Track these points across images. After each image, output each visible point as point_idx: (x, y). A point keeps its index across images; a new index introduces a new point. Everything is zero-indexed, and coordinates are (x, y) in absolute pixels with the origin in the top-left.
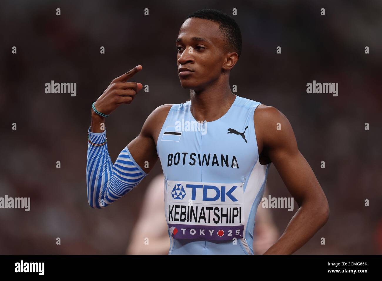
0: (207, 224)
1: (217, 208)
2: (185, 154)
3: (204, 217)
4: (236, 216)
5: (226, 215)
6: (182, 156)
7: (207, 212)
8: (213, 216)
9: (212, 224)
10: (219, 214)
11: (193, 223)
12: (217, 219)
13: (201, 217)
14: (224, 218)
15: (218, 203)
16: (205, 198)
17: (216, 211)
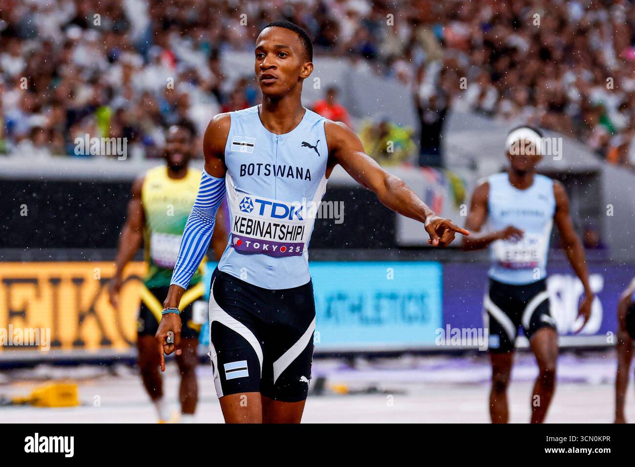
0: (272, 240)
1: (283, 226)
2: (259, 165)
3: (270, 233)
4: (299, 234)
5: (291, 233)
6: (256, 167)
7: (273, 228)
8: (279, 232)
9: (277, 240)
10: (285, 231)
11: (258, 237)
12: (282, 236)
13: (267, 232)
14: (289, 235)
15: (285, 221)
16: (273, 215)
17: (283, 228)
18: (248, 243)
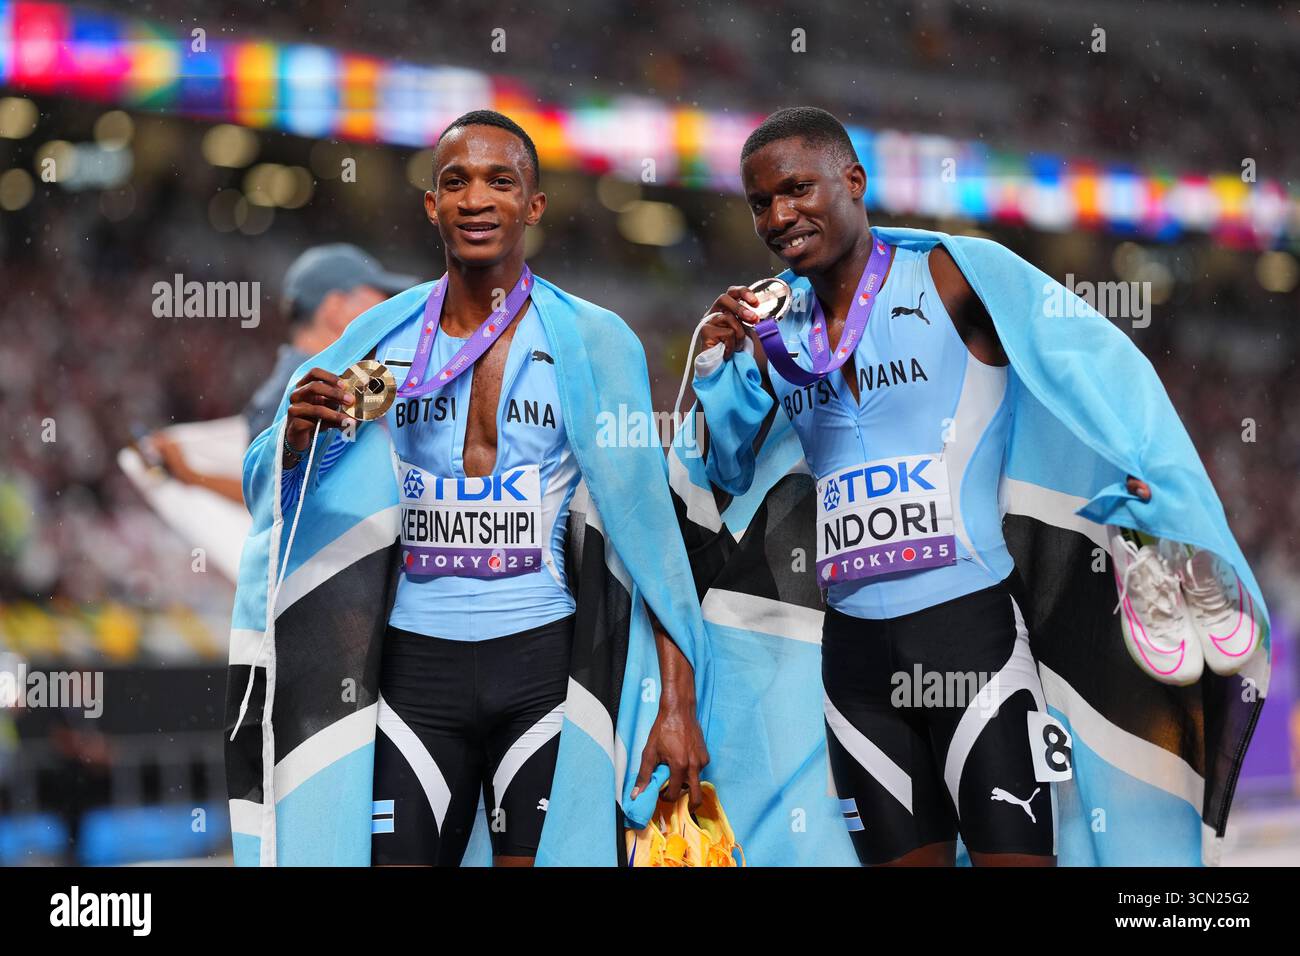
0: (468, 545)
1: (485, 514)
2: (427, 401)
3: (461, 532)
4: (524, 529)
5: (504, 527)
6: (422, 406)
7: (466, 521)
8: (478, 529)
9: (478, 544)
10: (490, 524)
11: (441, 543)
12: (486, 535)
13: (456, 532)
14: (501, 534)
15: (487, 504)
16: (462, 495)
17: (485, 520)
18: (424, 557)
